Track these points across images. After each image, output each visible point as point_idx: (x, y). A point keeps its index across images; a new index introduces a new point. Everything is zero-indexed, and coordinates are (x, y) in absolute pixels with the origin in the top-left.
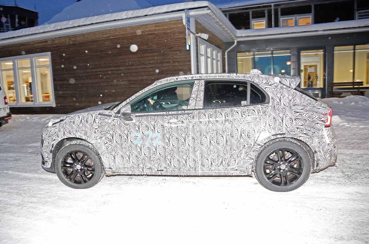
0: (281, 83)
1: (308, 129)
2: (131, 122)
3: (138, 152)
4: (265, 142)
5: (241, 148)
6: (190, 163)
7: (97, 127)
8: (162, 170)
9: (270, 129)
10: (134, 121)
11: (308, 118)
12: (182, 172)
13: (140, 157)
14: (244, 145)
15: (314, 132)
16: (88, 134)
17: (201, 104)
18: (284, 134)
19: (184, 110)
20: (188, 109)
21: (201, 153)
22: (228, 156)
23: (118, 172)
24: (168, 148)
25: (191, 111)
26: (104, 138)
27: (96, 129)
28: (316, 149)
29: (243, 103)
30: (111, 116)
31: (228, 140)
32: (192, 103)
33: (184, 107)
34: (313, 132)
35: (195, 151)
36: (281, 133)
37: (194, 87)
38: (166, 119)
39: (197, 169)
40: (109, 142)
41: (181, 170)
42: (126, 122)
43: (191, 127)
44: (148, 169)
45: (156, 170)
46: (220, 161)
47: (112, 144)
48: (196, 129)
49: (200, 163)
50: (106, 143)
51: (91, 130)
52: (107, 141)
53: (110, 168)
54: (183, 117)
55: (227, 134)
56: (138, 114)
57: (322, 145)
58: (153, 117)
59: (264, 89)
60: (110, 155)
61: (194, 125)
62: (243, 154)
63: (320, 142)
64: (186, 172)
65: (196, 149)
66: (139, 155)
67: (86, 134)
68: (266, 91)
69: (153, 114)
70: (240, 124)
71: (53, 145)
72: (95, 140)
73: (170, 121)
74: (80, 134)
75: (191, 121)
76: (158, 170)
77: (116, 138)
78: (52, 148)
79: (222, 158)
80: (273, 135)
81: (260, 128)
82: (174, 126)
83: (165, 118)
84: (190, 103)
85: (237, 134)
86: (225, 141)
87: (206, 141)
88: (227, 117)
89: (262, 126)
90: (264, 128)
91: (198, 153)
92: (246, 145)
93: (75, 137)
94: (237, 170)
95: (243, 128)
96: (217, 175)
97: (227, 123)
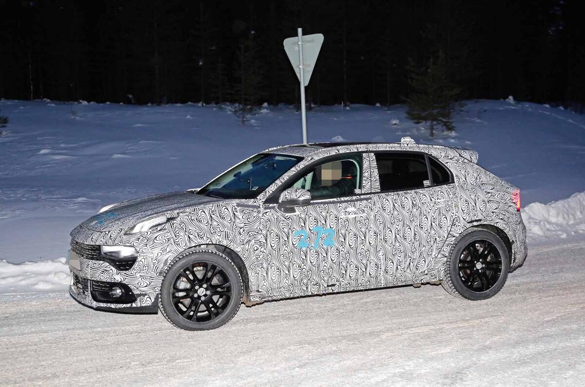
0: (461, 156)
1: (503, 214)
2: (293, 214)
3: (301, 259)
4: (460, 232)
5: (432, 242)
6: (371, 269)
7: (243, 225)
8: (334, 285)
9: (464, 215)
10: (297, 213)
11: (501, 200)
12: (360, 285)
13: (305, 267)
14: (436, 239)
15: (509, 217)
16: (231, 238)
17: (377, 186)
18: (480, 220)
19: (359, 195)
20: (363, 192)
21: (385, 254)
22: (417, 254)
23: (270, 296)
24: (343, 249)
25: (368, 196)
26: (253, 241)
27: (241, 228)
28: (513, 238)
29: (426, 183)
30: (259, 207)
31: (416, 233)
32: (366, 184)
35: (377, 252)
36: (477, 219)
37: (364, 162)
38: (340, 207)
39: (379, 278)
40: (260, 247)
41: (359, 282)
42: (287, 214)
43: (372, 217)
44: (314, 285)
45: (326, 286)
46: (408, 263)
47: (265, 251)
48: (379, 220)
49: (383, 268)
50: (257, 250)
51: (234, 231)
52: (258, 246)
54: (361, 203)
55: (416, 224)
57: (518, 233)
58: (322, 205)
59: (446, 165)
60: (260, 269)
61: (376, 214)
62: (434, 251)
63: (516, 230)
64: (364, 284)
65: (378, 249)
66: (303, 265)
67: (227, 237)
68: (448, 167)
70: (429, 211)
71: (167, 260)
72: (242, 246)
73: (347, 210)
74: (218, 237)
75: (372, 208)
76: (328, 286)
77: (272, 240)
78: (164, 266)
79: (410, 258)
80: (468, 223)
81: (452, 215)
82: (351, 217)
83: (338, 205)
84: (364, 184)
85: (427, 224)
86: (413, 235)
87: (391, 237)
88: (414, 202)
89: (454, 212)
90: (457, 214)
91: (381, 254)
92: (438, 238)
93: (210, 243)
94: (426, 274)
95: (433, 215)
96: (404, 284)
97: (415, 210)
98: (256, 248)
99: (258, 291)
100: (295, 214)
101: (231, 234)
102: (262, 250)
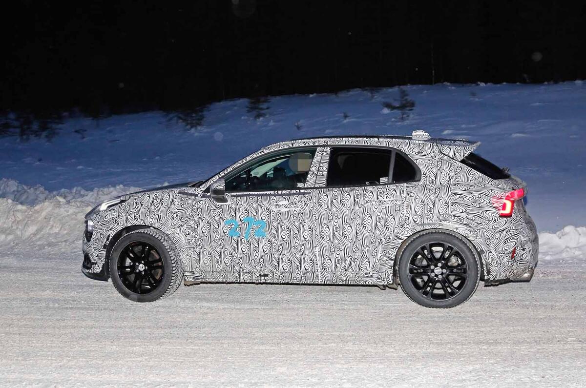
0: (441, 153)
1: (471, 218)
2: (224, 204)
3: (233, 247)
4: (408, 235)
5: (377, 243)
6: (306, 264)
7: (176, 210)
8: (267, 275)
9: (416, 217)
10: (229, 203)
11: (473, 203)
12: (295, 278)
13: (236, 255)
14: (381, 240)
16: (163, 221)
17: (323, 180)
18: (434, 224)
19: (300, 189)
20: (305, 187)
21: (321, 251)
22: (358, 254)
23: (203, 279)
24: (276, 242)
25: (308, 191)
26: (185, 226)
27: (174, 213)
28: (483, 247)
29: (383, 180)
30: (197, 195)
31: (358, 231)
32: (311, 180)
33: (300, 185)
34: (479, 222)
35: (313, 247)
36: (431, 222)
37: (316, 156)
38: (273, 200)
39: (316, 274)
40: (192, 232)
41: (294, 275)
42: (218, 204)
43: (307, 212)
44: (247, 273)
45: (258, 275)
46: (348, 262)
47: (196, 236)
48: (314, 216)
49: (320, 265)
50: (188, 234)
51: (168, 215)
52: (190, 231)
54: (296, 198)
55: (357, 222)
56: (235, 194)
57: (494, 242)
58: (256, 197)
59: (415, 161)
60: (192, 253)
61: (311, 209)
62: (379, 252)
63: (491, 238)
64: (300, 278)
65: (314, 245)
66: (234, 252)
67: (159, 220)
68: (417, 164)
69: (256, 193)
70: (375, 210)
71: (109, 236)
72: (172, 230)
73: (278, 203)
74: (151, 220)
75: (307, 203)
76: (260, 276)
77: (202, 227)
79: (350, 257)
80: (419, 225)
81: (402, 215)
82: (284, 210)
83: (272, 198)
84: (308, 179)
85: (370, 223)
86: (354, 233)
87: (328, 233)
88: (356, 200)
89: (405, 212)
90: (408, 215)
91: (317, 250)
92: (383, 239)
93: (144, 224)
94: (372, 276)
95: (379, 214)
96: (344, 283)
97: (357, 208)
98: (187, 233)
99: (192, 272)
100: (226, 204)
101: (163, 218)
102: (194, 234)
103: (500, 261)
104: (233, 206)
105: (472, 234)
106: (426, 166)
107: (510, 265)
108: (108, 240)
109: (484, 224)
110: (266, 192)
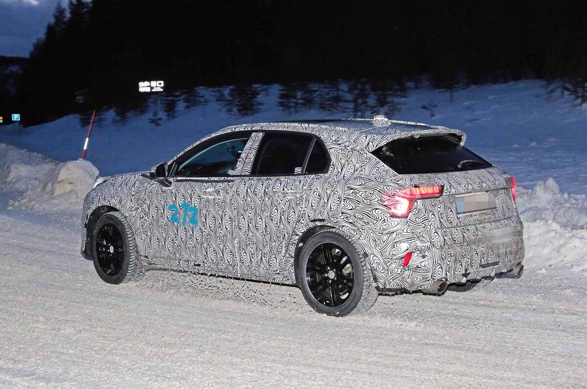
1: (359, 217)
3: (174, 233)
4: (303, 231)
5: (282, 238)
6: (228, 256)
7: (135, 192)
8: (199, 265)
10: (172, 188)
11: (364, 200)
12: (220, 270)
13: (176, 242)
14: (285, 234)
15: (367, 223)
16: (123, 203)
17: (249, 168)
18: (323, 220)
19: (230, 176)
21: (239, 242)
22: (267, 249)
23: (154, 265)
24: (205, 230)
26: (140, 209)
27: (133, 195)
28: (366, 249)
29: (298, 170)
31: (267, 225)
32: (239, 165)
33: (230, 172)
34: (367, 221)
35: (233, 239)
36: (321, 218)
37: (249, 142)
38: (204, 187)
39: (236, 268)
40: (145, 216)
41: (219, 267)
42: (164, 188)
43: (228, 201)
44: (185, 261)
45: (193, 264)
46: (260, 257)
47: (148, 220)
48: (233, 205)
49: (238, 257)
50: (142, 218)
51: (128, 197)
52: (143, 214)
53: (146, 257)
54: (222, 185)
55: (267, 215)
56: (179, 178)
57: (380, 245)
58: (193, 183)
59: (329, 150)
60: (146, 237)
61: (231, 197)
62: (284, 248)
63: (377, 240)
64: (224, 270)
65: (234, 236)
66: (175, 239)
67: (120, 202)
68: (330, 153)
69: (195, 178)
70: (280, 202)
71: (87, 215)
72: (130, 212)
73: (206, 190)
74: (115, 201)
75: (228, 191)
76: (195, 265)
77: (153, 212)
79: (261, 252)
80: (311, 221)
81: (301, 209)
82: (211, 197)
83: (203, 185)
84: (237, 166)
85: (276, 215)
86: (264, 226)
87: (244, 224)
88: (266, 190)
89: (303, 206)
90: (305, 209)
91: (236, 242)
92: (286, 234)
93: (109, 205)
94: (278, 273)
95: (283, 207)
96: (257, 279)
97: (267, 199)
98: (142, 216)
100: (169, 188)
101: (124, 200)
102: (146, 218)
103: (387, 266)
104: (174, 191)
105: (355, 234)
106: (337, 156)
107: (399, 272)
108: (87, 219)
109: (371, 223)
110: (202, 178)
